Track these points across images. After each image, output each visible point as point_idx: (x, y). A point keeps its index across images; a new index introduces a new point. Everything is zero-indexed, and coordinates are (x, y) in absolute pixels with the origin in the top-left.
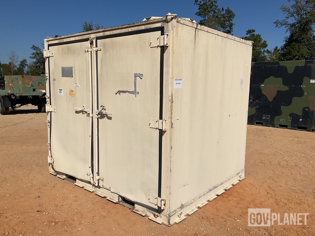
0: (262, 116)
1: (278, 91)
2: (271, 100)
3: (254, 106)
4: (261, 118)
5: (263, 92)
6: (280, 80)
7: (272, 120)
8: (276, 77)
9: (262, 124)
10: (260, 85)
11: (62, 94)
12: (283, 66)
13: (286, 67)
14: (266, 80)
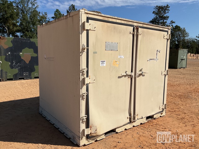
0: (23, 73)
1: (32, 57)
2: (28, 62)
3: (17, 67)
4: (23, 75)
5: (22, 58)
6: (32, 50)
7: (30, 75)
8: (29, 48)
9: (23, 79)
10: (19, 53)
11: (105, 65)
12: (33, 42)
13: (34, 42)
14: (23, 50)
